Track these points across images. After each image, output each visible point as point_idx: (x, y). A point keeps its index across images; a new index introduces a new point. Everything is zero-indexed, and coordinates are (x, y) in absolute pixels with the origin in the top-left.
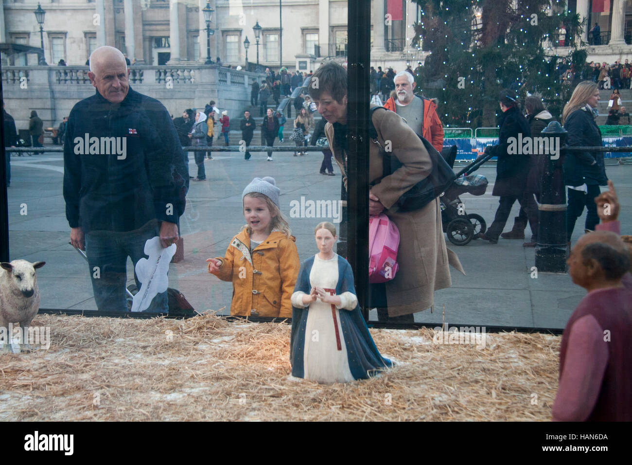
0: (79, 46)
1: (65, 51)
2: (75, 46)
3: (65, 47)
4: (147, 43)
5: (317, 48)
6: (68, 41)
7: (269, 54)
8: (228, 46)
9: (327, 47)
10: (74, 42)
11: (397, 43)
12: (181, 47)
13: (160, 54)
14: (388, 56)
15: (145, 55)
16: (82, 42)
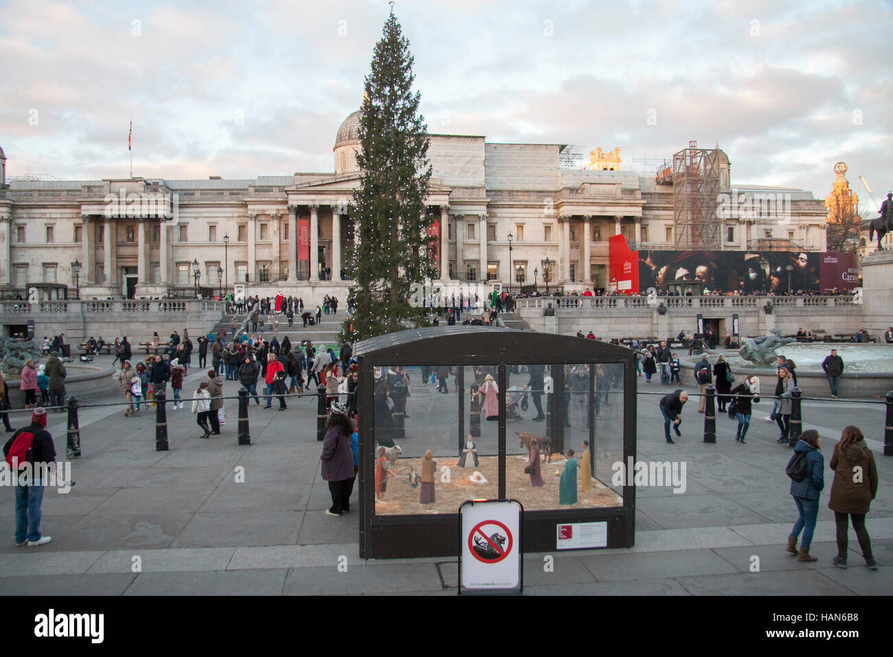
0: (67, 273)
1: (56, 277)
2: (64, 273)
3: (56, 274)
4: (119, 271)
5: (247, 276)
6: (58, 269)
7: (210, 279)
8: (181, 273)
9: (254, 275)
10: (63, 270)
11: (305, 275)
12: (146, 275)
13: (128, 279)
14: (299, 283)
15: (117, 279)
16: (69, 270)
